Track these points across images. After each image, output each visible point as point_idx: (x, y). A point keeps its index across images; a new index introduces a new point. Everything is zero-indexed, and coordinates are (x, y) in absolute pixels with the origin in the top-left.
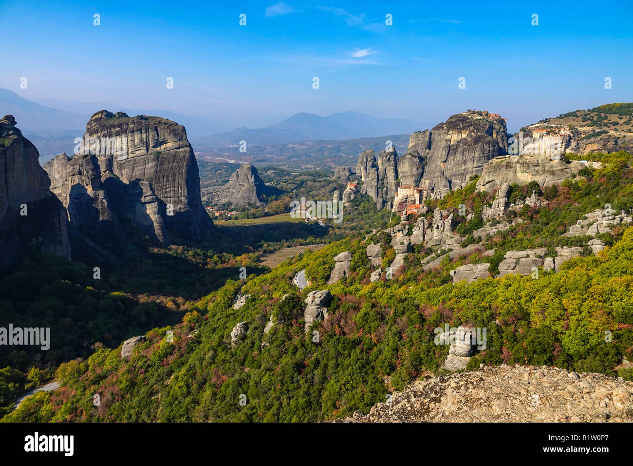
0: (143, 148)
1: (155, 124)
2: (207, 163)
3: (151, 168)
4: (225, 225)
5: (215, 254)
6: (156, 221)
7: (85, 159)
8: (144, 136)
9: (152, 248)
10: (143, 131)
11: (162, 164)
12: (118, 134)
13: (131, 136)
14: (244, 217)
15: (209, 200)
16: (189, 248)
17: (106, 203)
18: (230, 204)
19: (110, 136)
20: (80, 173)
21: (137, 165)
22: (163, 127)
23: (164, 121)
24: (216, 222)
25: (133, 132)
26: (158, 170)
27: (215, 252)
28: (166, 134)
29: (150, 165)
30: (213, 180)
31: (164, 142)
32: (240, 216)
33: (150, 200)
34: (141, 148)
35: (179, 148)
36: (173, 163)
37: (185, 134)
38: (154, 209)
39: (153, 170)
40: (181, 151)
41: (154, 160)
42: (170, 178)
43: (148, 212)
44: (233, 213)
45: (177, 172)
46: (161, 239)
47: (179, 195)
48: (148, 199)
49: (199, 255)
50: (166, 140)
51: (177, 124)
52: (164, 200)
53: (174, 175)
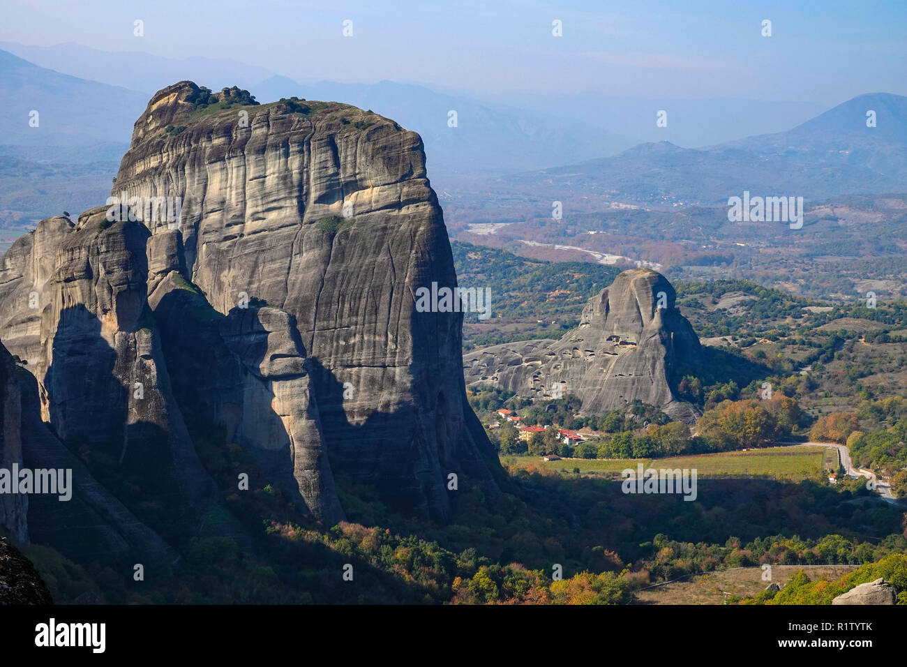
0: (288, 203)
1: (329, 127)
3: (308, 267)
5: (482, 563)
6: (300, 440)
7: (106, 231)
8: (295, 163)
9: (277, 527)
10: (293, 148)
11: (342, 255)
12: (218, 156)
13: (257, 163)
14: (617, 451)
16: (397, 537)
17: (154, 373)
18: (574, 402)
19: (197, 160)
20: (88, 274)
21: (268, 255)
22: (353, 138)
23: (358, 118)
25: (262, 150)
26: (327, 276)
27: (482, 559)
28: (361, 159)
29: (307, 256)
31: (355, 185)
32: (603, 448)
33: (288, 371)
34: (282, 203)
35: (398, 205)
36: (377, 252)
37: (419, 159)
38: (296, 400)
39: (313, 274)
40: (405, 216)
41: (318, 242)
42: (363, 301)
43: (278, 406)
44: (579, 434)
45: (387, 282)
46: (310, 499)
47: (388, 359)
48: (281, 365)
49: (428, 562)
50: (361, 180)
51: (398, 128)
52: (338, 372)
53: (376, 292)
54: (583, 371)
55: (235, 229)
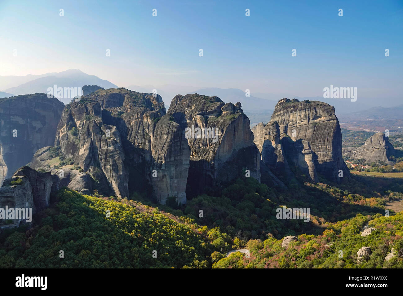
0: (306, 120)
1: (314, 105)
2: (348, 131)
3: (310, 132)
4: (358, 174)
5: (350, 193)
6: (310, 166)
7: (273, 126)
8: (307, 113)
9: (306, 183)
10: (307, 110)
11: (317, 130)
12: (292, 112)
13: (300, 113)
14: (375, 171)
15: (348, 156)
16: (331, 187)
17: (282, 152)
18: (364, 160)
19: (288, 112)
20: (269, 133)
21: (302, 130)
22: (319, 107)
23: (321, 104)
24: (352, 172)
25: (301, 110)
26: (314, 134)
27: (349, 192)
28: (321, 112)
29: (310, 130)
30: (352, 142)
31: (320, 117)
32: (371, 170)
33: (308, 153)
34: (305, 120)
35: (329, 120)
36: (325, 130)
37: (334, 111)
38: (309, 158)
39: (311, 134)
40: (330, 123)
41: (312, 128)
42: (322, 139)
43: (306, 160)
44: (366, 167)
45: (327, 136)
46: (312, 178)
47: (327, 151)
48: (306, 152)
49: (338, 192)
50: (322, 115)
51: (329, 105)
52: (316, 153)
53: (324, 137)
54: (366, 154)
55: (295, 125)
